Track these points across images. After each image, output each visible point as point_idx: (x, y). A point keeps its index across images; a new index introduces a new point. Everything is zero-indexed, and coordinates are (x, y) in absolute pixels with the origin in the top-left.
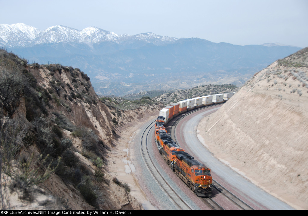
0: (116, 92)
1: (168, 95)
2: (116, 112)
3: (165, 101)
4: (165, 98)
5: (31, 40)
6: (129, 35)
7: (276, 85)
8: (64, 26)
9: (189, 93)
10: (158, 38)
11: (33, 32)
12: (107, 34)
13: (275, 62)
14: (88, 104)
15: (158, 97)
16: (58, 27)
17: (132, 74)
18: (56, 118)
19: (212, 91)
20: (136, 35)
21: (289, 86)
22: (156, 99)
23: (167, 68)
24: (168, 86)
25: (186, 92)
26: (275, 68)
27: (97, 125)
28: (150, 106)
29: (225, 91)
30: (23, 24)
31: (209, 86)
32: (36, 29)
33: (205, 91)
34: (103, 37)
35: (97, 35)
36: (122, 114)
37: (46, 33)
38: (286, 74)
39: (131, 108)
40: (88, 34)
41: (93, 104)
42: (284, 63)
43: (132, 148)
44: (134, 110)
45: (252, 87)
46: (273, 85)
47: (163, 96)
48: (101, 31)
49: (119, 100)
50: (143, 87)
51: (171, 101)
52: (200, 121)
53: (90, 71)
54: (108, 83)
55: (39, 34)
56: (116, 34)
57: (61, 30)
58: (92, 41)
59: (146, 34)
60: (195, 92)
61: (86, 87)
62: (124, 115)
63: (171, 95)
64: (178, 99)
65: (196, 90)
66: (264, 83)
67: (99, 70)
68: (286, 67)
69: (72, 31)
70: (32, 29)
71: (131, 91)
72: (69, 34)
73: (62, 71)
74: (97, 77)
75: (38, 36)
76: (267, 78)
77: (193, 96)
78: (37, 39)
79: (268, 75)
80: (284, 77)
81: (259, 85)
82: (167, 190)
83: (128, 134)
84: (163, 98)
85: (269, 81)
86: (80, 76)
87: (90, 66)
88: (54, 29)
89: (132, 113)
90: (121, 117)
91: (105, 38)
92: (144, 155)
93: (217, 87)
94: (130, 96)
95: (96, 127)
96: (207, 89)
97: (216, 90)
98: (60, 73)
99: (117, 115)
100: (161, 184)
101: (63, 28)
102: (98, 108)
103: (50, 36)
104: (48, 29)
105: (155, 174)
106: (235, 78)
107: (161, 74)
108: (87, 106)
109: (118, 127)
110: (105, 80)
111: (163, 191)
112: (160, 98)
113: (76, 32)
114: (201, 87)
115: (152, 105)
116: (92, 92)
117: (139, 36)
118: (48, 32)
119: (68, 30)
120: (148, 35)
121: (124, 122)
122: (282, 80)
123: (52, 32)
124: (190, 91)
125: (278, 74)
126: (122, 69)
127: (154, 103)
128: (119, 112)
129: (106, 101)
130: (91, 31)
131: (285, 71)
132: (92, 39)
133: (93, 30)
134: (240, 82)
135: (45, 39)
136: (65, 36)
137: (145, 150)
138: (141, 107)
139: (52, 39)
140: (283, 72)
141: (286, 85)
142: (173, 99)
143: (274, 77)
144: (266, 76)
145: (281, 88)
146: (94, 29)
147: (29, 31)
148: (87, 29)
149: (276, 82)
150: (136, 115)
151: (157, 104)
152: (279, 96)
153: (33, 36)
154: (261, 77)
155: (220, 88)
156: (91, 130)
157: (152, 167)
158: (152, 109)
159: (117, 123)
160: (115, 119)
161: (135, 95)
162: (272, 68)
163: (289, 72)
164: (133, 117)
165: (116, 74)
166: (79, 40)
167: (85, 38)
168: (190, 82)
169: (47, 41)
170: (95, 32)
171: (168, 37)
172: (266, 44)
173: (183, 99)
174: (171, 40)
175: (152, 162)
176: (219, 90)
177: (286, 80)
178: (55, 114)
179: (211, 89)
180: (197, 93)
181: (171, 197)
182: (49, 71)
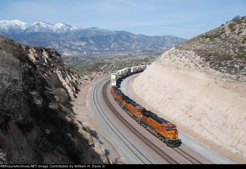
0: (76, 63)
1: (108, 65)
2: (77, 76)
3: (106, 69)
4: (106, 67)
5: (23, 30)
6: (84, 29)
7: (175, 61)
8: (44, 22)
9: (121, 65)
10: (102, 30)
11: (25, 25)
12: (70, 27)
13: (174, 47)
14: (60, 71)
15: (102, 67)
16: (40, 23)
17: (85, 52)
18: (41, 82)
19: (134, 63)
20: (88, 29)
21: (183, 62)
22: (101, 68)
23: (107, 49)
24: (107, 60)
25: (119, 63)
26: (173, 50)
27: (65, 85)
28: (98, 73)
29: (142, 64)
30: (18, 20)
31: (132, 60)
32: (26, 23)
33: (130, 63)
34: (68, 29)
35: (64, 28)
36: (81, 77)
37: (32, 26)
38: (181, 55)
39: (86, 74)
40: (59, 28)
41: (63, 72)
42: (179, 48)
43: (88, 99)
44: (88, 75)
45: (161, 62)
46: (173, 61)
47: (105, 66)
48: (66, 26)
49: (78, 68)
50: (92, 60)
51: (110, 69)
52: (128, 82)
53: (60, 50)
54: (71, 58)
55: (28, 27)
56: (76, 28)
57: (42, 25)
58: (61, 32)
59: (94, 28)
60: (124, 64)
61: (58, 60)
62: (82, 78)
63: (110, 66)
64: (114, 68)
65: (125, 63)
66: (168, 59)
67: (65, 50)
68: (181, 50)
69: (49, 25)
70: (24, 24)
71: (85, 62)
72: (47, 27)
73: (43, 50)
74: (64, 54)
75: (28, 28)
76: (169, 56)
77: (123, 66)
78: (27, 30)
79: (170, 55)
80: (180, 56)
81: (165, 61)
82: (111, 127)
83: (85, 90)
84: (105, 67)
85: (171, 58)
86: (55, 53)
87: (60, 47)
88: (38, 24)
89: (86, 77)
90: (80, 79)
91: (69, 30)
92: (95, 104)
93: (137, 61)
94: (84, 66)
95: (65, 86)
96: (131, 62)
97: (137, 63)
98: (42, 52)
99: (78, 78)
100: (107, 123)
101: (43, 24)
102: (66, 74)
103: (35, 28)
104: (34, 24)
105: (103, 116)
106: (147, 55)
107: (103, 53)
108: (59, 73)
109: (79, 85)
110: (69, 55)
111: (109, 127)
112: (103, 67)
113: (51, 26)
114: (128, 61)
115: (99, 72)
116: (62, 64)
117: (90, 29)
118: (34, 26)
119: (46, 25)
120: (95, 29)
121: (82, 82)
122: (179, 58)
123: (36, 26)
124: (121, 63)
125: (176, 54)
126: (79, 49)
127: (100, 71)
128: (79, 76)
129: (71, 69)
130: (60, 26)
131: (180, 53)
132: (61, 31)
133: (61, 24)
134: (150, 58)
135: (32, 30)
136: (44, 29)
137: (96, 100)
138: (92, 73)
139: (36, 30)
140: (179, 53)
141: (181, 61)
142: (111, 68)
143: (174, 56)
144: (169, 55)
145: (178, 63)
146: (63, 24)
147: (22, 25)
148: (58, 24)
149: (175, 59)
150: (89, 78)
151: (102, 71)
152: (177, 68)
153: (24, 28)
154: (166, 56)
155: (139, 62)
156: (64, 90)
157: (101, 112)
158: (99, 74)
159: (78, 83)
160: (76, 80)
161: (88, 65)
162: (172, 51)
163: (182, 54)
164: (88, 79)
165: (76, 52)
166: (53, 31)
167: (57, 30)
168: (121, 58)
169: (33, 31)
170: (63, 26)
171: (107, 30)
172: (164, 36)
173: (117, 68)
174: (109, 32)
175: (101, 108)
176: (138, 63)
177: (181, 58)
178: (40, 80)
179: (134, 62)
180: (125, 64)
181: (114, 131)
182: (35, 51)
